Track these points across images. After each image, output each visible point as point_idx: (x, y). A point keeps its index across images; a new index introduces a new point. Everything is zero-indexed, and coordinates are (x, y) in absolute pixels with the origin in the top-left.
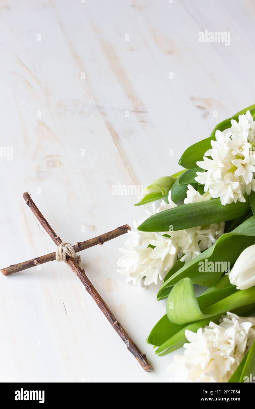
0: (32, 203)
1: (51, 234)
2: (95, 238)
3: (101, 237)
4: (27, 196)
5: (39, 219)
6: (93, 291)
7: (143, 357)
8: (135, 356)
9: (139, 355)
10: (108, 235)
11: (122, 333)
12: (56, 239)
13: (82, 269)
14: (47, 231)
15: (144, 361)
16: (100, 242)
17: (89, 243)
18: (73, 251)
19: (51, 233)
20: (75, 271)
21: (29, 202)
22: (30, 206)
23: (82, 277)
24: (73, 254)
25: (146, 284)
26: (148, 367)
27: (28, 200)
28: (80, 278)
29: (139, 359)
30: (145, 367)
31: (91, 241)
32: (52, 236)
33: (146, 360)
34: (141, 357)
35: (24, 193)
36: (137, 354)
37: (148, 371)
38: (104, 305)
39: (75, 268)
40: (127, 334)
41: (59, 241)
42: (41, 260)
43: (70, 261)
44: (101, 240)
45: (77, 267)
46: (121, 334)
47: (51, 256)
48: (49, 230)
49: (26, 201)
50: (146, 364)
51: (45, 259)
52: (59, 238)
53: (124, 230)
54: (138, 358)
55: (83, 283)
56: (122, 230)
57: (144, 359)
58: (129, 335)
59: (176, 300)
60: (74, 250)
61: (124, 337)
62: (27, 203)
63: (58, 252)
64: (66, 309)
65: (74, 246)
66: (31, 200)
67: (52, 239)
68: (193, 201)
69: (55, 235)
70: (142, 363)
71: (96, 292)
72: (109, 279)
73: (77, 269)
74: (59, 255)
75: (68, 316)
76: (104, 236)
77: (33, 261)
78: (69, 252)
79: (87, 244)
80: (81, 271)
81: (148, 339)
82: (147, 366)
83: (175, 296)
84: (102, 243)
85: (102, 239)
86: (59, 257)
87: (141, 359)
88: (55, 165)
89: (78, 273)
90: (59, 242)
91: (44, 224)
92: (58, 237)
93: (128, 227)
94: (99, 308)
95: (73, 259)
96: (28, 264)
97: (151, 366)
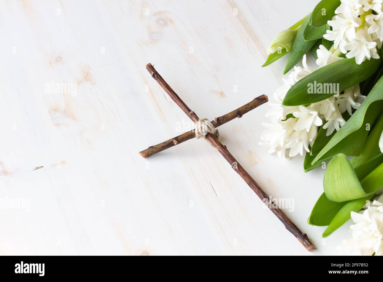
0: (158, 76)
1: (184, 109)
2: (233, 112)
3: (239, 110)
4: (151, 68)
5: (168, 93)
6: (241, 169)
7: (304, 237)
8: (296, 236)
9: (300, 235)
10: (246, 108)
11: (278, 212)
12: (191, 114)
13: (224, 144)
14: (179, 106)
15: (306, 241)
16: (239, 115)
17: (228, 118)
18: (212, 128)
19: (184, 107)
20: (217, 148)
21: (155, 74)
22: (156, 79)
23: (226, 155)
24: (213, 131)
25: (290, 156)
26: (312, 247)
27: (153, 73)
28: (224, 156)
29: (301, 239)
30: (308, 247)
31: (230, 115)
32: (186, 111)
33: (308, 240)
34: (303, 237)
35: (148, 65)
36: (298, 234)
37: (312, 251)
38: (254, 184)
39: (217, 145)
40: (284, 213)
41: (195, 116)
42: (180, 139)
43: (210, 138)
44: (239, 113)
45: (218, 143)
46: (278, 214)
47: (190, 134)
48: (182, 104)
49: (151, 74)
50: (309, 244)
51: (184, 138)
52: (194, 114)
53: (262, 100)
54: (299, 237)
55: (228, 160)
56: (260, 101)
57: (306, 239)
58: (286, 215)
59: (334, 178)
60: (213, 126)
61: (281, 217)
62: (152, 76)
63: (198, 130)
64: (215, 189)
65: (212, 122)
66: (156, 72)
67: (186, 114)
68: (327, 63)
69: (189, 110)
70: (304, 243)
71: (243, 170)
72: (250, 152)
73: (219, 146)
74: (199, 133)
75: (218, 197)
76: (242, 109)
77: (173, 141)
78: (209, 129)
79: (226, 119)
80: (223, 148)
81: (309, 220)
82: (310, 246)
83: (332, 174)
84: (241, 116)
85: (241, 113)
86: (199, 135)
87: (303, 239)
88: (166, 24)
89: (221, 150)
90: (195, 118)
91: (174, 98)
92: (193, 112)
93: (265, 97)
94: (249, 187)
95: (213, 135)
96: (167, 145)
97: (314, 246)
